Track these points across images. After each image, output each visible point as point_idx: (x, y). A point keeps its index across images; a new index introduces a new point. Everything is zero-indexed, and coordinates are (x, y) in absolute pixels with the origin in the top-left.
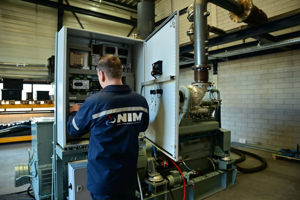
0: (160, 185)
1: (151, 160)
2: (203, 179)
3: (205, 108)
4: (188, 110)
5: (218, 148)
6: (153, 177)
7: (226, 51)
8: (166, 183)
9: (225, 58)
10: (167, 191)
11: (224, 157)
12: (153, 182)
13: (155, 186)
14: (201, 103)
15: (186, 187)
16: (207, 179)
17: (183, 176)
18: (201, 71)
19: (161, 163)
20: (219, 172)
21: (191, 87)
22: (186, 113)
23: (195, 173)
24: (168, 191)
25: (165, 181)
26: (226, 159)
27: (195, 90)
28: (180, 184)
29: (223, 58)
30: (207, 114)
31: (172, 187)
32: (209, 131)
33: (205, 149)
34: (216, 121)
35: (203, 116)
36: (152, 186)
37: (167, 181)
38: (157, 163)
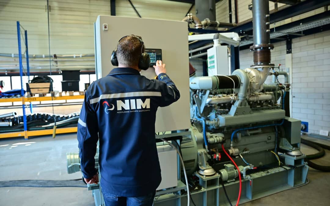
0: (211, 179)
1: (201, 152)
2: (263, 175)
3: (268, 94)
4: (244, 97)
5: (284, 140)
6: (203, 170)
7: (301, 24)
8: (218, 178)
9: (300, 32)
10: (219, 185)
11: (291, 151)
12: (203, 175)
13: (206, 179)
14: (262, 88)
15: (242, 182)
16: (269, 175)
17: (239, 171)
18: (261, 52)
19: (213, 155)
20: (285, 168)
21: (248, 70)
22: (243, 100)
23: (252, 168)
24: (221, 186)
25: (217, 175)
26: (293, 153)
27: (253, 73)
28: (235, 179)
29: (296, 33)
30: (271, 101)
31: (226, 182)
32: (273, 120)
33: (268, 141)
34: (282, 109)
35: (266, 103)
36: (202, 179)
37: (220, 175)
38: (209, 156)
